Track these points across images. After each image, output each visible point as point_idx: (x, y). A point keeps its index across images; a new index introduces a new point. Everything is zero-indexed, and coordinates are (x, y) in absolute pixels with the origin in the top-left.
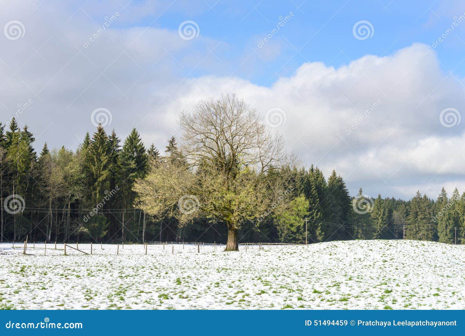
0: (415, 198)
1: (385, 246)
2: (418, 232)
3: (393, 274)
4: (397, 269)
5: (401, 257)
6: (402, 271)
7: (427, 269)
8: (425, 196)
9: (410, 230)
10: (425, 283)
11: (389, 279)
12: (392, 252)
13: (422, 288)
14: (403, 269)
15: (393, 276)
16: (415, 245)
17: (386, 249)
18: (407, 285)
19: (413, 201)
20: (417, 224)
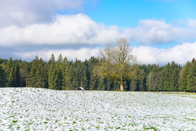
0: (34, 60)
1: (13, 91)
2: (36, 82)
3: (18, 110)
4: (21, 107)
5: (24, 99)
6: (24, 108)
7: (40, 107)
8: (41, 59)
9: (30, 81)
10: (39, 116)
11: (15, 114)
12: (18, 95)
13: (37, 119)
14: (25, 106)
15: (18, 111)
16: (33, 91)
17: (14, 94)
18: (27, 117)
19: (33, 62)
20: (35, 77)
